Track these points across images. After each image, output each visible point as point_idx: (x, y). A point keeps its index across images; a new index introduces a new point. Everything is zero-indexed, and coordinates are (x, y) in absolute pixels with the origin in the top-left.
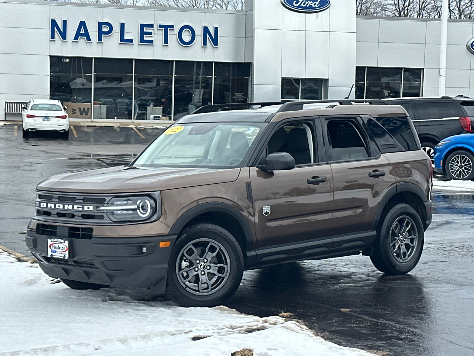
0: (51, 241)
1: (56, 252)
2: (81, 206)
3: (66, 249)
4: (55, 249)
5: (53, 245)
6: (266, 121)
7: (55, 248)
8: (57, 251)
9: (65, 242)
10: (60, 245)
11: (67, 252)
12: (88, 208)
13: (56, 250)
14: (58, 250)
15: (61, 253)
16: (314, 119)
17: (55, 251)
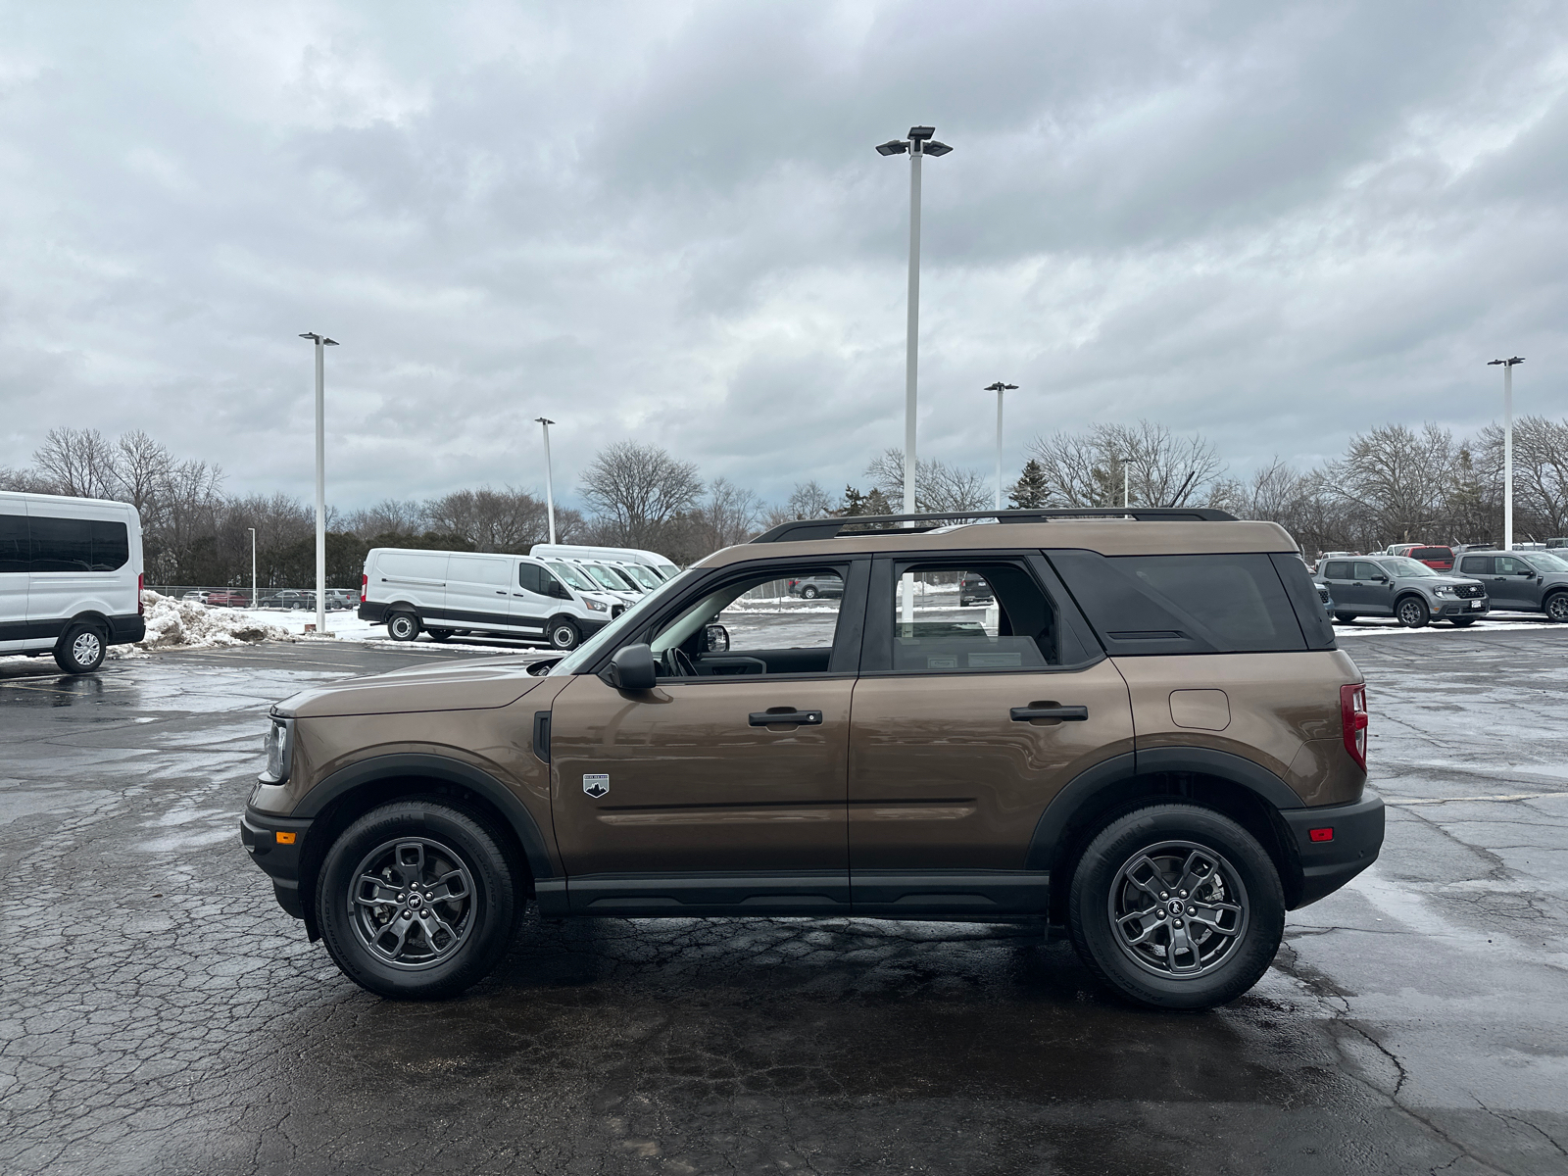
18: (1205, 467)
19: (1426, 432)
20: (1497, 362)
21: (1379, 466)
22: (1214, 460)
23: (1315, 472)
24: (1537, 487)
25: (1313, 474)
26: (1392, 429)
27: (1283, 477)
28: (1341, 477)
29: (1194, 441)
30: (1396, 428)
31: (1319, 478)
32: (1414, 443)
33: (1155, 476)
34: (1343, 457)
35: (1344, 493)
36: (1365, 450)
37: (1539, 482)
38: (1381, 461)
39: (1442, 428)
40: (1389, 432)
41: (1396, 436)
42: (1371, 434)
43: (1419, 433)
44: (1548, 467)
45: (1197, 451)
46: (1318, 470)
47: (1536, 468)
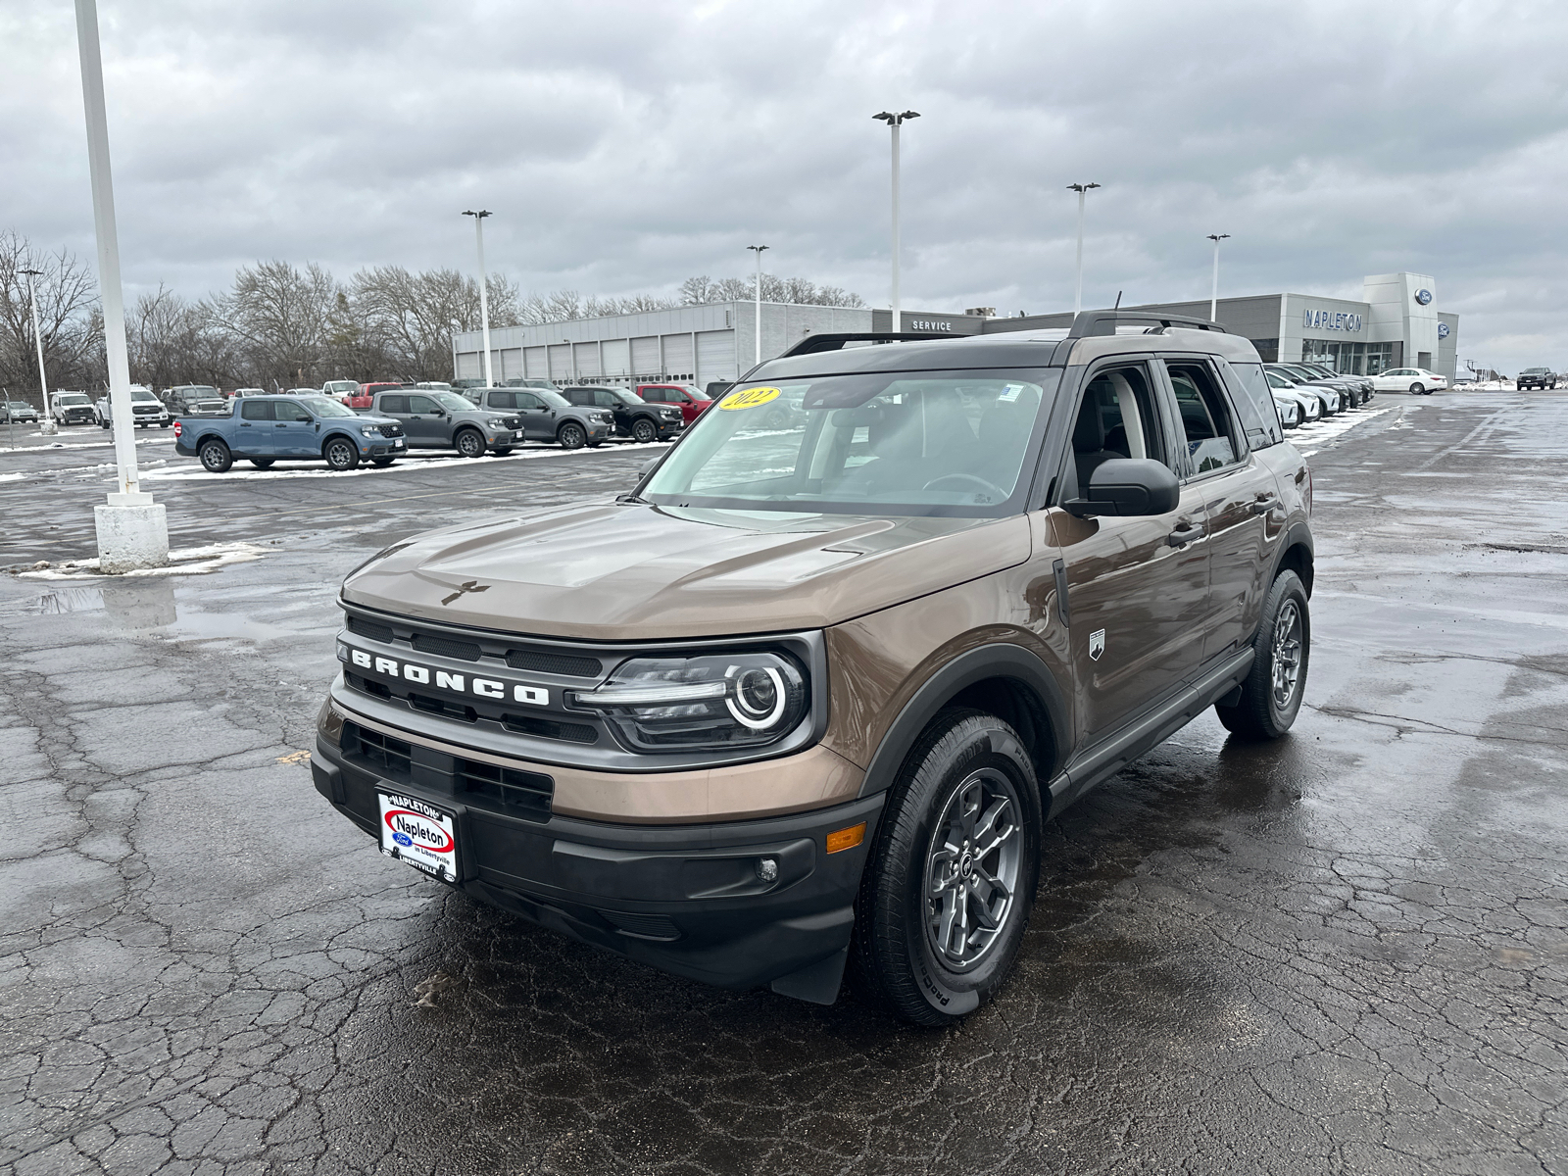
0: (392, 803)
1: (410, 843)
2: (500, 686)
3: (446, 843)
4: (406, 833)
5: (400, 816)
6: (1052, 364)
7: (408, 828)
8: (413, 841)
9: (440, 819)
10: (425, 824)
11: (451, 856)
12: (531, 695)
13: (410, 836)
14: (417, 839)
15: (429, 851)
16: (1146, 361)
17: (406, 838)
18: (79, 289)
19: (309, 272)
20: (470, 213)
21: (267, 302)
22: (89, 281)
23: (202, 304)
24: (403, 331)
25: (200, 305)
26: (278, 265)
27: (170, 307)
28: (232, 311)
29: (61, 255)
30: (282, 264)
31: (205, 312)
32: (298, 282)
33: (14, 295)
34: (231, 292)
35: (233, 328)
36: (251, 285)
37: (404, 328)
38: (268, 297)
39: (325, 267)
40: (275, 269)
41: (283, 273)
42: (257, 268)
43: (301, 271)
44: (410, 315)
45: (65, 269)
46: (204, 303)
47: (401, 314)
